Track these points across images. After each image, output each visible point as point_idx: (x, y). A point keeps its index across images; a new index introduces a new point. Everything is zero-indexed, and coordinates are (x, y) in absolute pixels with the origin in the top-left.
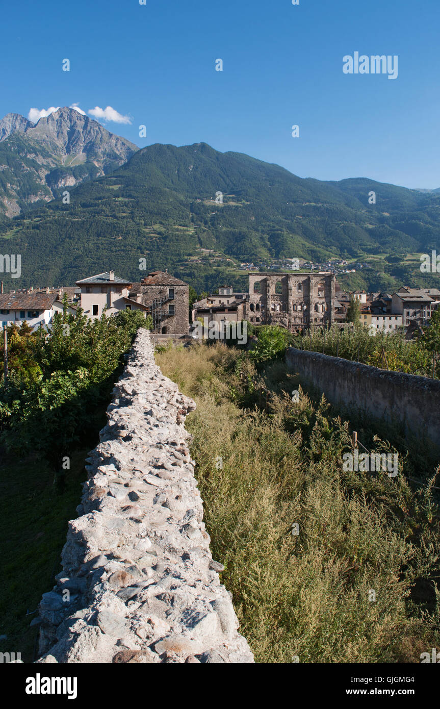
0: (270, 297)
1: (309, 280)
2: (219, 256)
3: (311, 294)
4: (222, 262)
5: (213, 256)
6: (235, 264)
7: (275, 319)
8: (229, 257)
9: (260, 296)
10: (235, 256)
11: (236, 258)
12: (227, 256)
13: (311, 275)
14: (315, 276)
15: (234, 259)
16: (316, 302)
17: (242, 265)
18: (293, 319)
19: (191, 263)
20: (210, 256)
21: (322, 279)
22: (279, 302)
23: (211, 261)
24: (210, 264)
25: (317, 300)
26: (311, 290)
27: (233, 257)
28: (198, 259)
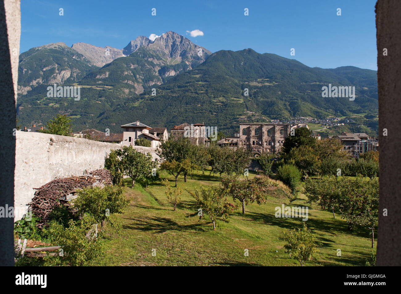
0: (252, 137)
1: (274, 128)
2: (258, 116)
3: (275, 135)
4: (260, 119)
5: (255, 116)
6: (268, 121)
7: (255, 149)
8: (264, 116)
9: (246, 136)
10: (268, 116)
11: (268, 117)
12: (263, 115)
13: (276, 125)
14: (278, 125)
15: (267, 118)
16: (279, 140)
17: (272, 121)
18: (265, 149)
19: (241, 120)
20: (252, 115)
21: (282, 127)
22: (257, 140)
23: (253, 119)
24: (252, 121)
25: (279, 139)
26: (276, 133)
27: (267, 116)
28: (245, 117)
